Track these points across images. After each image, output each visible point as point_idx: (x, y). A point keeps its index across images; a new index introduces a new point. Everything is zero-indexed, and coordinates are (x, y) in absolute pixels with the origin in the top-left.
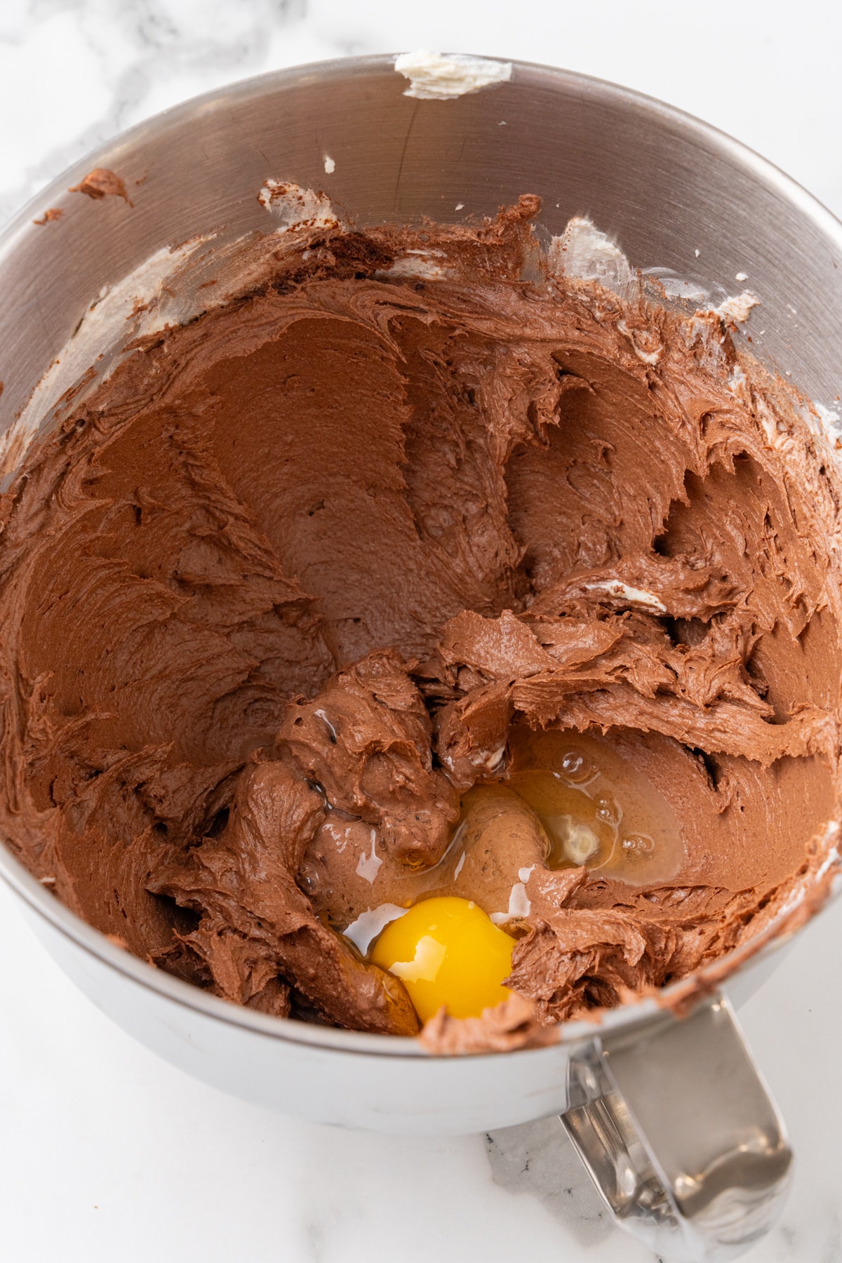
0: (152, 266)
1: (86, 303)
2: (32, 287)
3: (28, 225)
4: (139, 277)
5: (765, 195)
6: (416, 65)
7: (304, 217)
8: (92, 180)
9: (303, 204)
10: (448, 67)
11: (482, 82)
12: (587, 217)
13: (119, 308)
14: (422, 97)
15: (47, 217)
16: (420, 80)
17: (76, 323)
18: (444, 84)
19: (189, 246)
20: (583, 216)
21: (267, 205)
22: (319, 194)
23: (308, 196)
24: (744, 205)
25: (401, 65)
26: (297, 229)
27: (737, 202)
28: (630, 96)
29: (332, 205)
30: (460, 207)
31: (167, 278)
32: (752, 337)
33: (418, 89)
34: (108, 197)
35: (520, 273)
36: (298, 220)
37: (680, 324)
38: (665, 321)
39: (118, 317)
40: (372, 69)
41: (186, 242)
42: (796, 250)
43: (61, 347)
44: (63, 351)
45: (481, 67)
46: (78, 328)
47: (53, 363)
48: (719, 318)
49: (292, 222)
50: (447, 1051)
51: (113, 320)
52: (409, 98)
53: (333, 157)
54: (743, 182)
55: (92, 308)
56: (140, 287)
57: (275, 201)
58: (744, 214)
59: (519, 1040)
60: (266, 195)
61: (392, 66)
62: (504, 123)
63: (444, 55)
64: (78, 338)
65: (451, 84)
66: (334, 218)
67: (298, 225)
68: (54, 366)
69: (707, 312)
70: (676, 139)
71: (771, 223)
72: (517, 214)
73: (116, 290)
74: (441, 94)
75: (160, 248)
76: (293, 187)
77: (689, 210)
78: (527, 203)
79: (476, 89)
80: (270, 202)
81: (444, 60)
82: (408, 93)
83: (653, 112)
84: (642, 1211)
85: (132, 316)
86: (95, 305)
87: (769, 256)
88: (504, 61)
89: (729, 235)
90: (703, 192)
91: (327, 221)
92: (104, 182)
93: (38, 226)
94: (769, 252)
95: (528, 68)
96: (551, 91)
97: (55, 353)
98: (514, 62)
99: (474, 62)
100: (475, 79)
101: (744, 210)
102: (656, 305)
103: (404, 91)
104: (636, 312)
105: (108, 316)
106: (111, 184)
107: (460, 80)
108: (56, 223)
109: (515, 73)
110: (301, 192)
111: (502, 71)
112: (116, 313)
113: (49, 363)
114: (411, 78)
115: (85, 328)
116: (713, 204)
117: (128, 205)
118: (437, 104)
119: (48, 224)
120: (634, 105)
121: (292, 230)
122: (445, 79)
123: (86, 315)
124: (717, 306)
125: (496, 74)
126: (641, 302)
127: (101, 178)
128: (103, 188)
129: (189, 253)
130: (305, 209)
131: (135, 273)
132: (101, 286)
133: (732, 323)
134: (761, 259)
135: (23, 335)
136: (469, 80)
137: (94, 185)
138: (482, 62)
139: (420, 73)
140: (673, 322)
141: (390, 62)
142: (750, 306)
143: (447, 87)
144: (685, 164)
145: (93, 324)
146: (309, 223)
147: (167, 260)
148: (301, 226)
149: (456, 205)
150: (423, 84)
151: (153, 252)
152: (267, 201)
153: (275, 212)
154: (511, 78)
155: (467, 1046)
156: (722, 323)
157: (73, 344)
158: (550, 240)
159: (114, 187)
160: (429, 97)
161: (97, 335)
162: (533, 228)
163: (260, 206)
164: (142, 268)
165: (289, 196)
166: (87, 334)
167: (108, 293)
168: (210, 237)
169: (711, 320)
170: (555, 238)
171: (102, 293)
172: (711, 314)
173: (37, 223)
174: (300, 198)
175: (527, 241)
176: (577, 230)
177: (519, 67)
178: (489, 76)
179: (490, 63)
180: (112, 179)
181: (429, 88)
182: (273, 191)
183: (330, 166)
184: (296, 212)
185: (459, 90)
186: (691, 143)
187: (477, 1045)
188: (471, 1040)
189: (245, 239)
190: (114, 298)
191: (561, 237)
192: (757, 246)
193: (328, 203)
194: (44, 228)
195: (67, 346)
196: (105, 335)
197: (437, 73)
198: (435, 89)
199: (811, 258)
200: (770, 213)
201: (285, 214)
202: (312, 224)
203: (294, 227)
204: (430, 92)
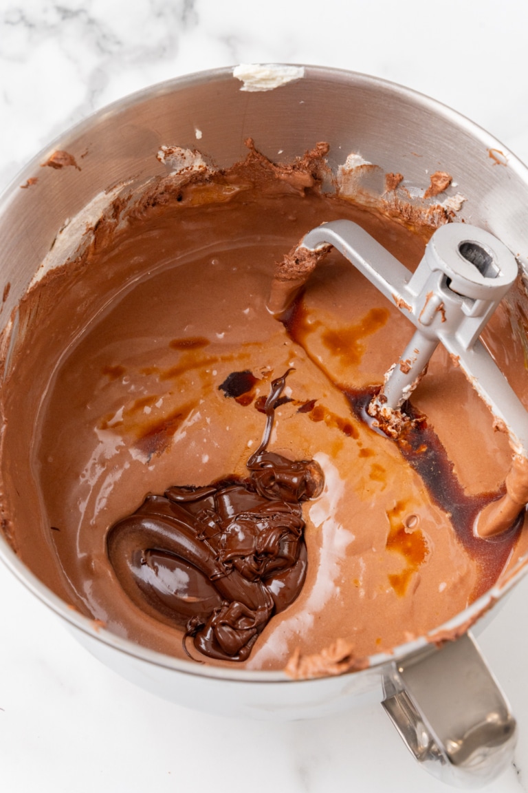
0: (95, 203)
1: (57, 230)
2: (23, 225)
3: (18, 189)
4: (88, 210)
5: (464, 137)
6: (246, 73)
7: (186, 165)
8: (55, 158)
9: (185, 158)
10: (265, 72)
11: (287, 80)
12: (358, 153)
13: (77, 230)
14: (251, 90)
15: (28, 183)
16: (250, 81)
17: (52, 242)
18: (264, 82)
19: (117, 189)
20: (355, 153)
21: (163, 161)
22: (194, 151)
23: (188, 153)
24: (452, 143)
25: (237, 73)
26: (182, 173)
27: (448, 141)
28: (377, 82)
29: (202, 157)
30: (280, 152)
31: (105, 209)
32: (465, 220)
33: (249, 86)
34: (65, 167)
35: (321, 188)
36: (182, 168)
37: (421, 213)
38: (411, 212)
39: (77, 235)
40: (219, 77)
41: (115, 187)
42: (485, 168)
43: (44, 257)
44: (45, 259)
45: (285, 71)
46: (53, 245)
47: (39, 267)
48: (443, 209)
49: (178, 169)
50: (302, 677)
51: (74, 237)
52: (244, 92)
53: (201, 129)
54: (450, 129)
55: (61, 232)
56: (89, 216)
57: (168, 158)
58: (452, 148)
59: (344, 667)
60: (161, 155)
61: (232, 74)
62: (302, 102)
63: (262, 65)
64: (53, 251)
65: (268, 82)
66: (204, 164)
67: (183, 170)
68: (41, 269)
69: (436, 206)
70: (408, 106)
71: (469, 153)
72: (316, 154)
73: (74, 220)
74: (263, 88)
75: (99, 192)
76: (178, 149)
77: (419, 146)
78: (321, 147)
79: (284, 84)
80: (165, 158)
81: (263, 68)
82: (243, 89)
83: (392, 91)
84: (433, 757)
85: (86, 233)
86: (62, 230)
87: (470, 172)
88: (299, 66)
89: (445, 160)
90: (427, 136)
91: (200, 167)
92: (61, 159)
93: (23, 189)
94: (469, 170)
95: (314, 69)
96: (330, 82)
97: (40, 260)
98: (305, 66)
99: (281, 68)
100: (282, 78)
101: (452, 146)
102: (405, 203)
103: (240, 87)
104: (394, 207)
105: (71, 235)
106: (66, 159)
107: (273, 79)
108: (34, 186)
109: (307, 73)
110: (183, 151)
111: (298, 72)
112: (76, 233)
113: (37, 267)
114: (244, 80)
115: (57, 244)
116: (433, 143)
117: (77, 170)
118: (260, 94)
119: (29, 187)
120: (380, 87)
121: (179, 174)
122: (263, 80)
123: (58, 236)
124: (442, 201)
125: (294, 74)
126: (396, 201)
127: (60, 157)
128: (61, 163)
129: (117, 193)
130: (186, 161)
131: (85, 209)
132: (65, 219)
133: (452, 212)
134: (465, 174)
135: (20, 253)
136: (279, 79)
137: (56, 161)
138: (286, 68)
139: (248, 77)
140: (416, 212)
141: (230, 72)
142: (461, 201)
143: (266, 84)
144: (414, 120)
145: (63, 241)
146: (190, 168)
147: (104, 198)
148: (185, 171)
149: (278, 151)
150: (251, 83)
151: (96, 195)
152: (162, 158)
153: (168, 164)
154: (305, 75)
155: (314, 673)
156: (446, 212)
157: (51, 255)
158: (338, 167)
159: (68, 161)
160: (256, 90)
161: (65, 247)
162: (326, 161)
163: (158, 161)
164: (89, 205)
165: (176, 154)
166: (59, 247)
167: (70, 222)
168: (129, 183)
169: (439, 211)
170: (340, 167)
171: (66, 223)
172: (439, 207)
173: (23, 187)
174: (183, 155)
175: (324, 169)
176: (353, 161)
177: (309, 69)
178: (291, 76)
179: (291, 68)
180: (66, 157)
181: (255, 85)
182: (165, 152)
183: (199, 134)
184: (180, 163)
185: (273, 85)
186: (417, 108)
187: (320, 672)
188: (316, 670)
189: (151, 181)
190: (73, 225)
191: (344, 166)
192: (462, 167)
193: (200, 156)
194: (27, 190)
195: (47, 256)
196: (70, 246)
197: (259, 76)
198: (259, 86)
199: (495, 173)
200: (468, 148)
201: (174, 164)
202: (191, 169)
203: (180, 171)
204: (256, 88)
